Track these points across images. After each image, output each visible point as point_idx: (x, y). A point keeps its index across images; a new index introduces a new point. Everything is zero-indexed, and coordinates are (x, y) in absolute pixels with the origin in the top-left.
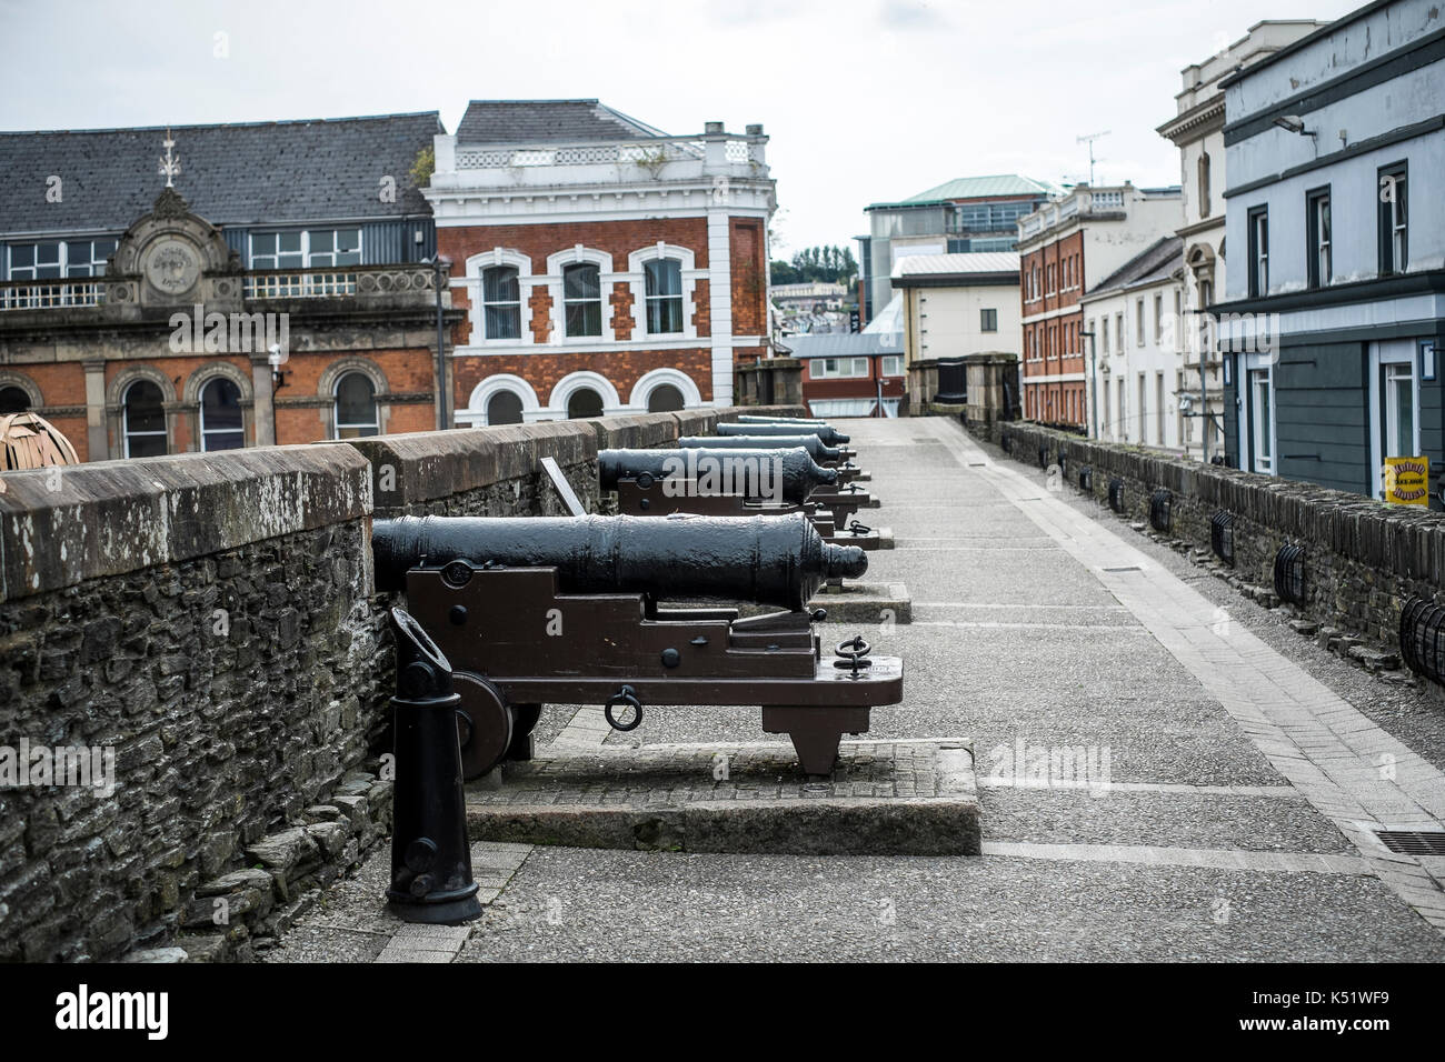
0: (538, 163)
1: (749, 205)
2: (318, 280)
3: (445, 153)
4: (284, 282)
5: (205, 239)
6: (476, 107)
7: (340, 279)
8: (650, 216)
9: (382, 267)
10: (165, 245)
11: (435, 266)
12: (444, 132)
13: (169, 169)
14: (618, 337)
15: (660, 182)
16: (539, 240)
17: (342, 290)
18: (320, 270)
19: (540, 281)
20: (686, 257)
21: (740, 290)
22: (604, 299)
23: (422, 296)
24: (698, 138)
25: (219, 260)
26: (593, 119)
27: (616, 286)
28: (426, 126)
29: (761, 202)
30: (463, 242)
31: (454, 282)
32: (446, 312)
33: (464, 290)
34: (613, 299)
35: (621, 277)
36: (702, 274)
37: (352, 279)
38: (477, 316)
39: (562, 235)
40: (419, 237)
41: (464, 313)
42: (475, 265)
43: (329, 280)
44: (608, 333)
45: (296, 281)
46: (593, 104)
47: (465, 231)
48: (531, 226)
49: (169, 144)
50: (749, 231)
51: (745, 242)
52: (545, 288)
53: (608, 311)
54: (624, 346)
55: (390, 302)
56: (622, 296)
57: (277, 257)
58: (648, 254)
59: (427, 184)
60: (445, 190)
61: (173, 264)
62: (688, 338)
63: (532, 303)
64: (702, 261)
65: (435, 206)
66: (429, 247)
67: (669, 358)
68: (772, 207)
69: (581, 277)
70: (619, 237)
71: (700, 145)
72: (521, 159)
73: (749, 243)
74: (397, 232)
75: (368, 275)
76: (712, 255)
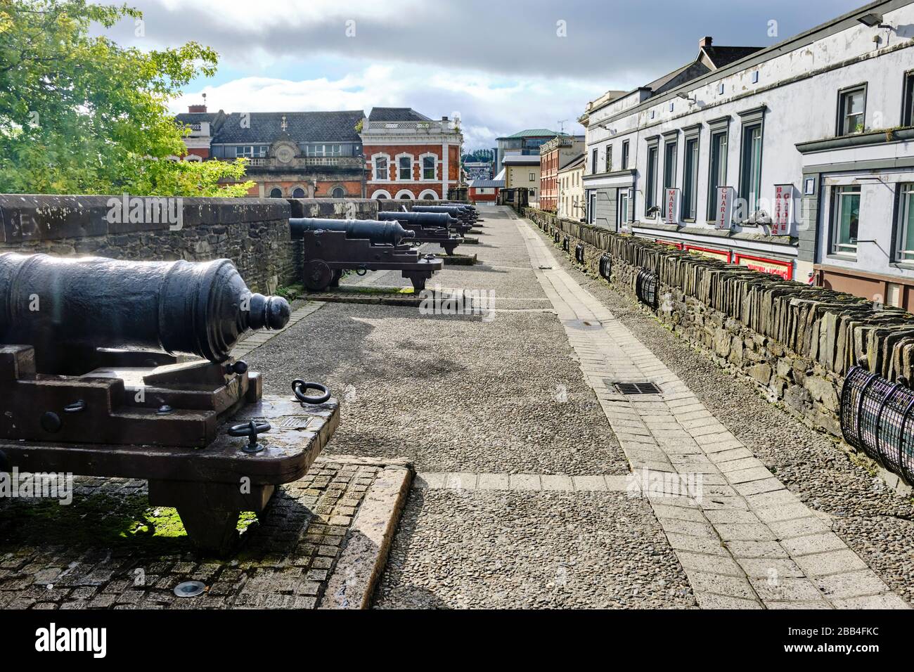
0: (392, 126)
1: (453, 141)
2: (328, 160)
3: (365, 124)
4: (318, 160)
5: (294, 147)
6: (375, 109)
7: (334, 160)
8: (425, 144)
9: (347, 157)
10: (283, 148)
11: (362, 157)
12: (365, 117)
13: (284, 125)
14: (415, 180)
15: (428, 134)
16: (393, 150)
17: (335, 163)
18: (328, 157)
19: (393, 162)
20: (436, 157)
21: (451, 167)
22: (412, 169)
23: (358, 166)
24: (440, 121)
25: (299, 153)
26: (410, 115)
27: (415, 164)
28: (359, 115)
29: (458, 141)
30: (371, 150)
31: (368, 162)
32: (365, 171)
33: (371, 164)
34: (414, 168)
35: (416, 162)
36: (440, 162)
37: (338, 160)
38: (374, 172)
39: (400, 149)
40: (357, 148)
41: (371, 171)
42: (374, 157)
43: (331, 160)
44: (412, 178)
45: (321, 160)
46: (409, 109)
47: (371, 147)
48: (390, 146)
49: (284, 118)
50: (455, 149)
51: (453, 153)
52: (394, 164)
53: (412, 172)
54: (417, 182)
55: (349, 167)
56: (417, 167)
57: (316, 153)
58: (425, 155)
59: (360, 132)
60: (365, 134)
61: (285, 154)
62: (436, 180)
63: (390, 169)
64: (440, 158)
65: (362, 139)
66: (360, 151)
67: (430, 186)
68: (462, 141)
69: (404, 162)
70: (416, 150)
71: (441, 123)
72: (388, 126)
73: (454, 153)
74: (351, 146)
75: (342, 159)
76: (443, 156)
